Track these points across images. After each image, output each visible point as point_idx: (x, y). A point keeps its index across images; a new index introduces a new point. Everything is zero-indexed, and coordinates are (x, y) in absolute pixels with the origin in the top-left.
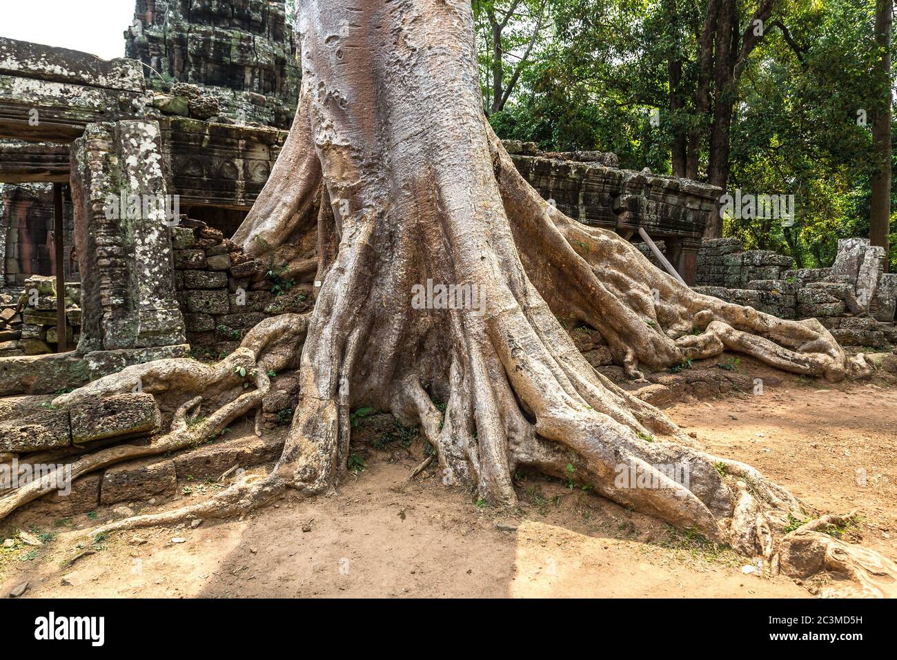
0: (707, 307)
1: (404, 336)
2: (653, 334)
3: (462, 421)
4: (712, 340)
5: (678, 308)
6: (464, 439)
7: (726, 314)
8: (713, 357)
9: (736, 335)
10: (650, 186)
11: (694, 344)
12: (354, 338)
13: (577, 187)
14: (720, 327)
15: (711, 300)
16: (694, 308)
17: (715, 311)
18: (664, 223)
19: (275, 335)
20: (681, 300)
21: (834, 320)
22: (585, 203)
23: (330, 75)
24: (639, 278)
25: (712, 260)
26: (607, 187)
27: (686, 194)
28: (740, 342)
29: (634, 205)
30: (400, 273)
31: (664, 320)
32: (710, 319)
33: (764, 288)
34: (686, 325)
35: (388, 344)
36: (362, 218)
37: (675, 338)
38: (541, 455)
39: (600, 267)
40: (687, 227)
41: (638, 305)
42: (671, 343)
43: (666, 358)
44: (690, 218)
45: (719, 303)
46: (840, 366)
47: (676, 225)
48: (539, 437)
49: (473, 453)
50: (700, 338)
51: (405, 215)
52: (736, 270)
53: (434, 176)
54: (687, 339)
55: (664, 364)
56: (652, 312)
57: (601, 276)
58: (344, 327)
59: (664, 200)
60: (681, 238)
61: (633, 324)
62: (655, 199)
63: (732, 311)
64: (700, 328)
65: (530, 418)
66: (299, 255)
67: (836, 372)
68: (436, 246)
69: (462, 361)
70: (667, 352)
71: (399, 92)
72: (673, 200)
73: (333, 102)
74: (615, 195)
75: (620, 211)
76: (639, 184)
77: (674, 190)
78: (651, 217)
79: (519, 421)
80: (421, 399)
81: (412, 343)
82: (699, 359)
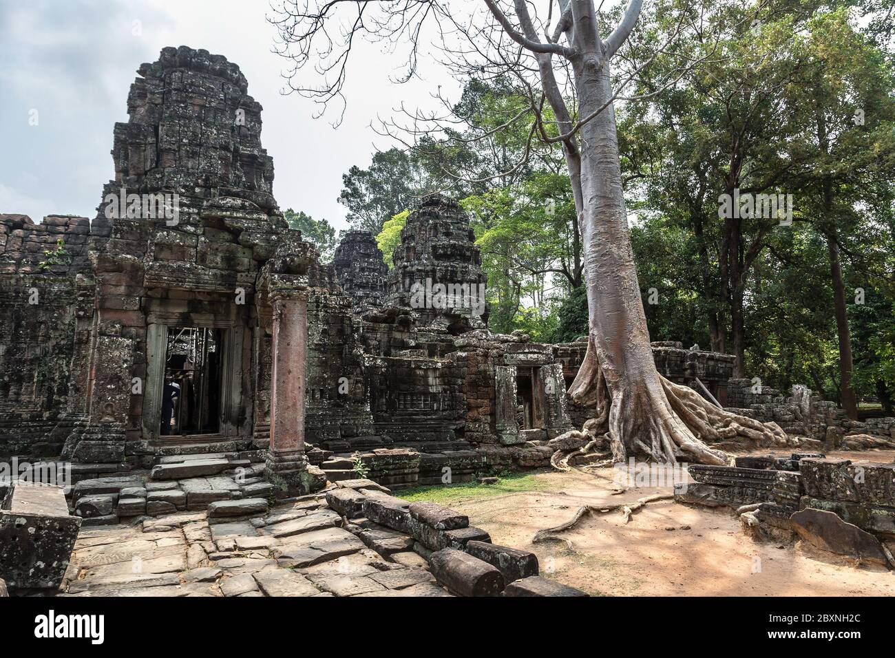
0: (729, 417)
1: (634, 425)
2: (708, 427)
3: (658, 447)
4: (731, 430)
5: (717, 418)
6: (660, 452)
7: (737, 420)
8: (732, 437)
9: (742, 428)
10: (699, 357)
11: (724, 432)
12: (622, 426)
13: (664, 359)
14: (735, 425)
15: (730, 414)
16: (723, 417)
17: (732, 419)
18: (708, 375)
19: (592, 425)
20: (718, 414)
21: (790, 423)
22: (669, 367)
23: (607, 349)
24: (701, 406)
25: (736, 390)
26: (679, 359)
27: (718, 360)
28: (743, 431)
29: (692, 367)
30: (633, 407)
31: (712, 422)
32: (730, 422)
33: (757, 408)
34: (721, 424)
35: (630, 428)
36: (619, 391)
37: (717, 429)
38: (683, 454)
39: (685, 401)
40: (720, 376)
41: (701, 416)
42: (715, 431)
43: (713, 436)
44: (721, 371)
45: (734, 415)
46: (784, 441)
47: (714, 375)
48: (682, 450)
49: (664, 455)
50: (727, 429)
51: (634, 390)
52: (749, 396)
53: (643, 380)
54: (721, 430)
55: (713, 439)
56: (707, 419)
57: (685, 404)
58: (619, 422)
59: (707, 363)
60: (718, 381)
61: (700, 423)
62: (702, 363)
63: (739, 419)
64: (726, 425)
65: (678, 445)
66: (589, 399)
67: (783, 443)
68: (644, 399)
69: (655, 432)
70: (713, 434)
71: (630, 355)
72: (711, 363)
73: (608, 357)
74: (682, 362)
75: (686, 369)
76: (694, 356)
77: (711, 358)
78: (701, 372)
79: (675, 446)
80: (641, 444)
81: (636, 427)
82: (727, 438)
